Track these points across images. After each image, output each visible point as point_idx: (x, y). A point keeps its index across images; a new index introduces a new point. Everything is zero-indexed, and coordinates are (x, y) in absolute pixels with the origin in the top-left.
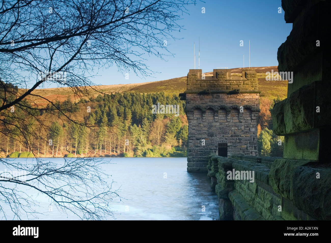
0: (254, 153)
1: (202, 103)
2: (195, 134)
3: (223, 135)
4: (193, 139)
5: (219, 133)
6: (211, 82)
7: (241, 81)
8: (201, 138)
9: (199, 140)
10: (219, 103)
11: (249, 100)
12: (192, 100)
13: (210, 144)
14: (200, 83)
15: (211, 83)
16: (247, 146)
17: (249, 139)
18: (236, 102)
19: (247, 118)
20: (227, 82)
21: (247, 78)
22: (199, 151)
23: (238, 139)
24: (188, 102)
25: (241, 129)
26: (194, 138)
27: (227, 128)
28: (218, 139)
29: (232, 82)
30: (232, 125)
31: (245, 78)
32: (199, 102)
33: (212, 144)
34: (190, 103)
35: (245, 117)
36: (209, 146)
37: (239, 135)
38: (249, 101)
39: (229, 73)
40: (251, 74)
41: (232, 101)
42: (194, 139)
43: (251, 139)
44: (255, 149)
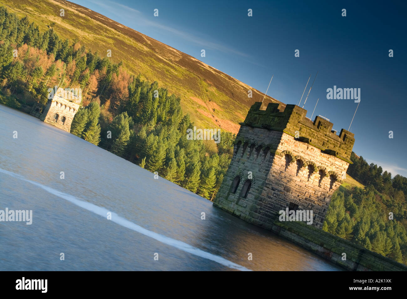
0: (319, 225)
1: (295, 151)
2: (272, 182)
3: (299, 194)
4: (268, 188)
5: (295, 191)
6: (312, 130)
7: (338, 142)
8: (277, 189)
9: (274, 191)
10: (311, 157)
11: (338, 167)
12: (286, 142)
13: (282, 200)
14: (301, 126)
15: (312, 131)
16: (315, 215)
17: (320, 209)
18: (326, 164)
19: (327, 185)
20: (326, 138)
21: (345, 141)
22: (269, 204)
23: (310, 204)
24: (282, 144)
25: (317, 195)
26: (270, 187)
27: (305, 188)
28: (292, 197)
29: (330, 140)
30: (311, 187)
31: (343, 141)
32: (292, 148)
33: (284, 201)
34: (283, 144)
35: (326, 184)
36: (281, 201)
37: (313, 201)
38: (338, 168)
39: (330, 127)
40: (350, 139)
41: (323, 161)
42: (270, 188)
43: (322, 210)
44: (321, 222)
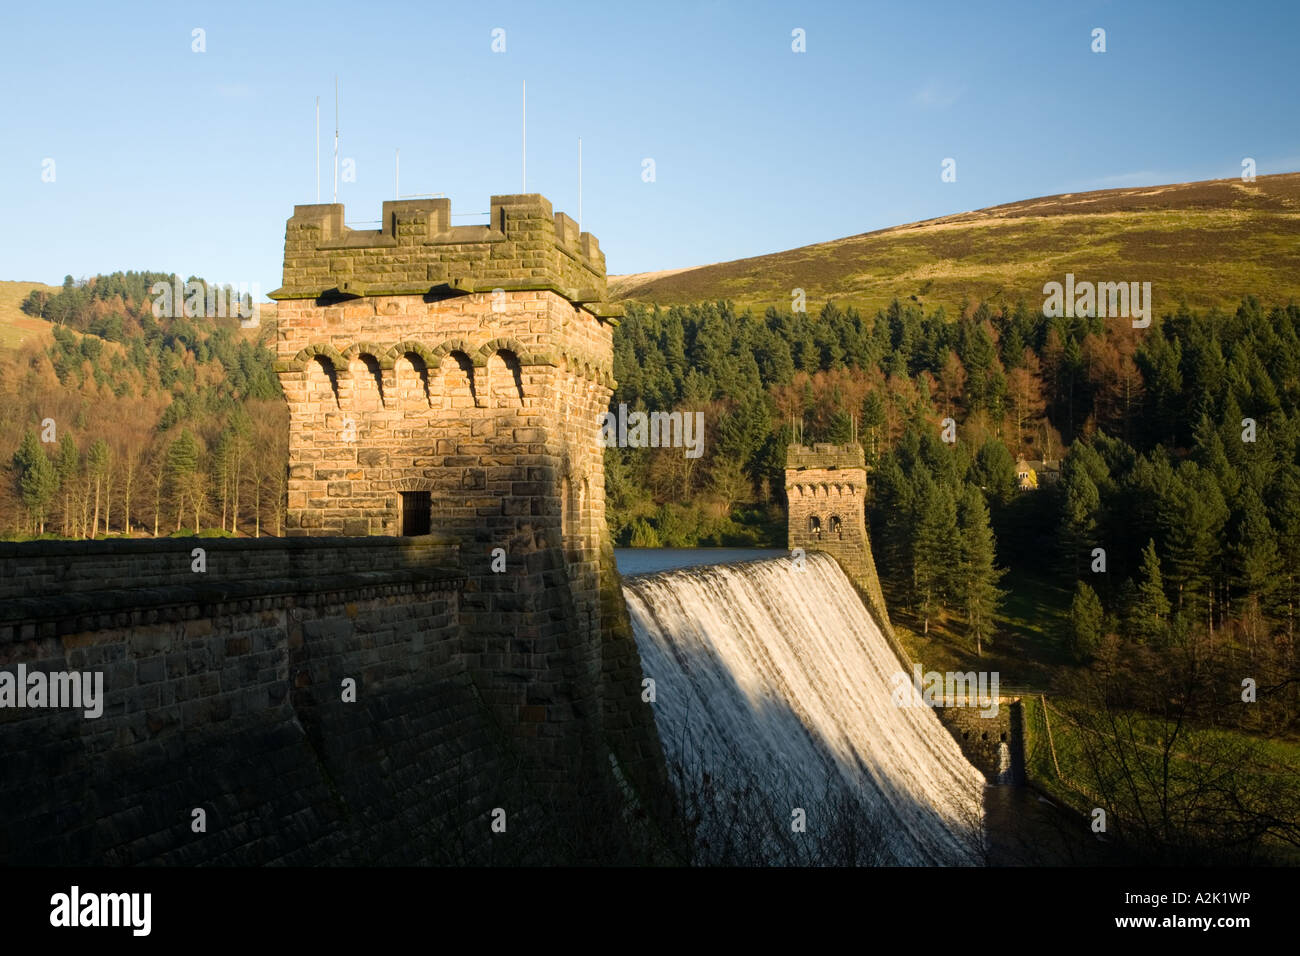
0: (527, 528)
1: (337, 337)
2: (310, 457)
3: (417, 458)
4: (302, 478)
5: (399, 452)
6: (372, 251)
7: (481, 246)
8: (332, 473)
9: (326, 479)
10: (399, 331)
11: (511, 319)
12: (298, 325)
13: (365, 495)
14: (329, 256)
15: (372, 255)
16: (503, 500)
17: (511, 475)
18: (463, 327)
19: (506, 391)
20: (430, 251)
21: (506, 232)
22: (326, 524)
23: (468, 473)
24: (284, 334)
25: (483, 434)
26: (307, 472)
27: (431, 429)
28: (395, 474)
29: (447, 251)
30: (449, 420)
31: (500, 232)
32: (323, 332)
33: (373, 495)
34: (288, 335)
35: (499, 388)
36: (361, 501)
37: (474, 459)
38: (510, 323)
39: (440, 214)
40: (520, 217)
41: (448, 324)
42: (309, 476)
43: (520, 474)
44: (532, 514)
